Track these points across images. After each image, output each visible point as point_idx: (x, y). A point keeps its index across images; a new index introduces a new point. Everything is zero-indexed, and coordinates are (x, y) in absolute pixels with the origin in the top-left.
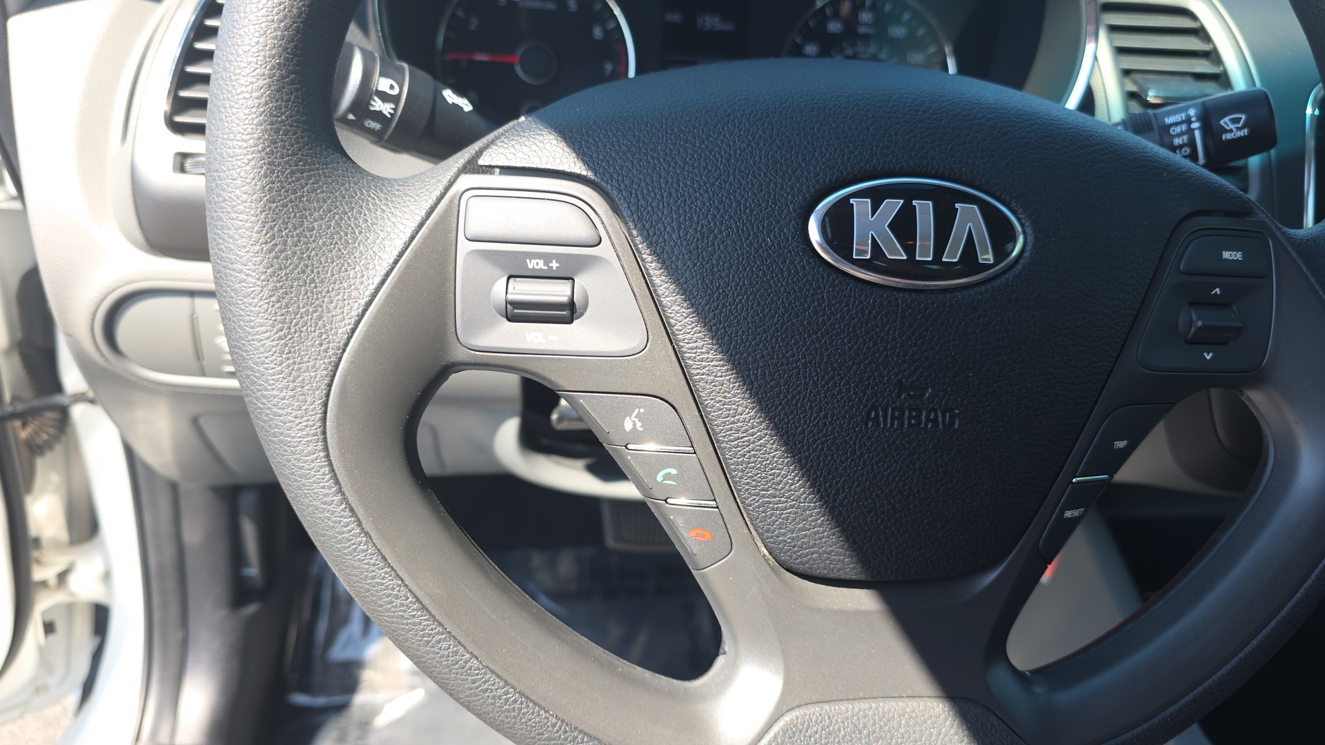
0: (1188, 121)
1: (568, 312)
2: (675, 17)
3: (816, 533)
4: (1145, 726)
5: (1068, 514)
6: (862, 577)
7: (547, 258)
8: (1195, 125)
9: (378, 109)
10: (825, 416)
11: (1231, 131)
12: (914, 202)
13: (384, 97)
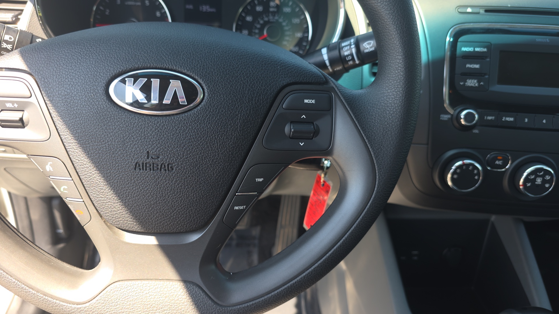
0: (350, 45)
1: (21, 124)
2: (190, 7)
3: (120, 213)
4: (266, 297)
5: (236, 208)
6: (143, 230)
7: (13, 103)
8: (353, 46)
9: (5, 47)
10: (118, 166)
11: (367, 48)
12: (152, 80)
13: (7, 42)
